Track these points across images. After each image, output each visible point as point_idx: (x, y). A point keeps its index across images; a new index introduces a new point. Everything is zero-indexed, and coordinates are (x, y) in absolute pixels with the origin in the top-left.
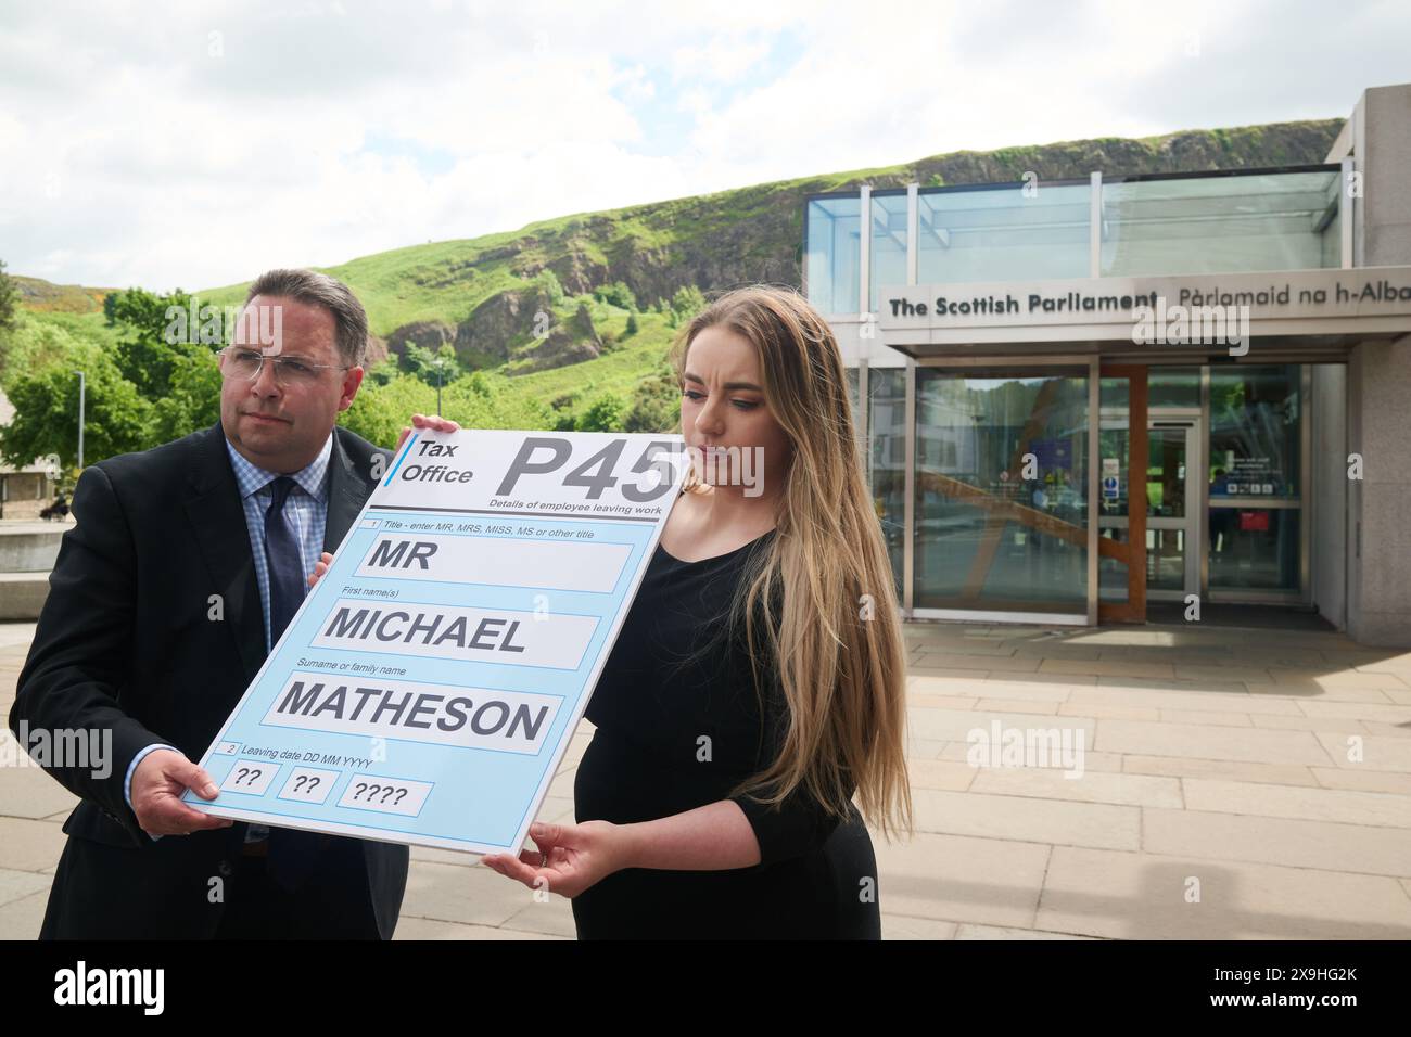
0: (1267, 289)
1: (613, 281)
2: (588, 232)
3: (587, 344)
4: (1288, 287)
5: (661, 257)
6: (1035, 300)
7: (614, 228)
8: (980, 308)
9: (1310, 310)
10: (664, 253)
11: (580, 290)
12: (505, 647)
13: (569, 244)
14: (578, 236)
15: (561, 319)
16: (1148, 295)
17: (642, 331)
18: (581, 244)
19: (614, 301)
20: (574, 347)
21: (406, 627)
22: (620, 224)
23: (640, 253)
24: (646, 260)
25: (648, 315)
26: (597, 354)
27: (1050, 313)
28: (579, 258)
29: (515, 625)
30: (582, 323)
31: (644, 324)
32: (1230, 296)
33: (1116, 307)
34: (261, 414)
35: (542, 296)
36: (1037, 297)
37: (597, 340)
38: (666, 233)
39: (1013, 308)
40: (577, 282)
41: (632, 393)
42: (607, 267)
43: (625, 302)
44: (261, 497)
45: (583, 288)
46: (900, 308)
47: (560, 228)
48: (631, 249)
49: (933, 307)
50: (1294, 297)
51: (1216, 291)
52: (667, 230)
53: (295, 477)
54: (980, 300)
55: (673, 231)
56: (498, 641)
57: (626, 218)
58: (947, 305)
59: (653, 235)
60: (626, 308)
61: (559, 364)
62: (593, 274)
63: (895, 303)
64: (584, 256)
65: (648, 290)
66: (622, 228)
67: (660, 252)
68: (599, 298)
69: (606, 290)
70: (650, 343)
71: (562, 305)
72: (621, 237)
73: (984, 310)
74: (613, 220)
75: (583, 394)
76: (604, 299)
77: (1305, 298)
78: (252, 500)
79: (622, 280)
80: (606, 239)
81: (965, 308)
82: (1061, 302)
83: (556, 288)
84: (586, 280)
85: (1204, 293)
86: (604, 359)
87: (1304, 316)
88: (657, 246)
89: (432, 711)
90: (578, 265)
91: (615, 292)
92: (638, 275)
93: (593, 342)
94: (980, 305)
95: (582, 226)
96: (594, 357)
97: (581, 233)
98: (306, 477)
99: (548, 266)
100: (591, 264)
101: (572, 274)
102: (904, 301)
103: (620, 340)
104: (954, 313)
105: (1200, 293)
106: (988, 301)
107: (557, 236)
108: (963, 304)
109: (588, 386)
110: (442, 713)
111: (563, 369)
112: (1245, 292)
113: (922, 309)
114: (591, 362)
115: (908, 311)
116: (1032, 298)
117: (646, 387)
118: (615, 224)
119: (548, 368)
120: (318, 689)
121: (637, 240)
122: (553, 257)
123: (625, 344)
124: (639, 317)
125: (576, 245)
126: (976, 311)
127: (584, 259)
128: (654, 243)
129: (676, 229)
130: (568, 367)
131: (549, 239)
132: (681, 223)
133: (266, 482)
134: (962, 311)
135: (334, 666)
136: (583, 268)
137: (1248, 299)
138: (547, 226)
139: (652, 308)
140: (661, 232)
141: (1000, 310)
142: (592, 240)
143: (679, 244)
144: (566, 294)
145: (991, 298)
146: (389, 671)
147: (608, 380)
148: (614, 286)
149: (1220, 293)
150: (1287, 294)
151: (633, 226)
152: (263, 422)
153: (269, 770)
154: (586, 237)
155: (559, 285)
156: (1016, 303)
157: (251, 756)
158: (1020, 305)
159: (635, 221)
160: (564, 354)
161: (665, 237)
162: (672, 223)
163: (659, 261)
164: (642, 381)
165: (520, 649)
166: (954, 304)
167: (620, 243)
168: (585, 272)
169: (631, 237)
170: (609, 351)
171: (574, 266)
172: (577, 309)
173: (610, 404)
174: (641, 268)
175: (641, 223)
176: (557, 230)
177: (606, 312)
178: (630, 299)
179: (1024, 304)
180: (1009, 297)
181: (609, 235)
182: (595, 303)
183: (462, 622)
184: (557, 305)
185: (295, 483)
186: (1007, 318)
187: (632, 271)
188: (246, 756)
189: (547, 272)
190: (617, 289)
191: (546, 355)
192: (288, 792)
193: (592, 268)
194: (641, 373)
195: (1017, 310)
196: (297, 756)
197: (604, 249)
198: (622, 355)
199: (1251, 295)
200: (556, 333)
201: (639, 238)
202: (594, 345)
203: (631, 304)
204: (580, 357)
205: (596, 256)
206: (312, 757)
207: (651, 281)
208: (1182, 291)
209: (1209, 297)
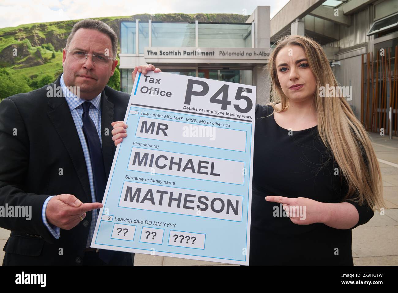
0: (239, 52)
1: (47, 43)
2: (39, 28)
3: (40, 60)
4: (243, 52)
5: (62, 36)
6: (185, 52)
7: (47, 28)
8: (171, 54)
9: (248, 57)
10: (63, 35)
11: (37, 45)
12: (212, 174)
13: (33, 31)
14: (36, 29)
15: (31, 53)
16: (212, 52)
17: (57, 57)
18: (37, 32)
19: (48, 48)
20: (36, 61)
21: (168, 163)
22: (49, 27)
23: (55, 35)
24: (57, 37)
25: (58, 53)
26: (43, 63)
27: (189, 56)
28: (36, 36)
29: (213, 164)
30: (38, 54)
31: (57, 55)
32: (231, 53)
33: (205, 55)
34: (87, 76)
35: (25, 46)
36: (185, 51)
37: (43, 59)
38: (63, 30)
39: (179, 54)
40: (36, 43)
41: (54, 74)
42: (45, 39)
43: (51, 49)
44: (78, 110)
45: (38, 44)
46: (150, 53)
47: (30, 27)
48: (52, 34)
49: (159, 53)
50: (245, 54)
51: (228, 52)
52: (63, 29)
53: (91, 101)
54: (171, 52)
55: (65, 29)
56: (209, 170)
57: (51, 25)
58: (162, 52)
59: (59, 30)
60: (51, 50)
61: (31, 66)
62: (41, 40)
63: (148, 51)
64: (38, 35)
65: (58, 46)
66: (50, 28)
67: (61, 35)
68: (43, 47)
69: (45, 45)
70: (59, 61)
71: (31, 49)
72: (49, 30)
73: (172, 54)
74: (47, 25)
75: (39, 75)
76: (45, 48)
77: (247, 54)
78: (75, 111)
79: (50, 43)
80: (45, 31)
81: (167, 54)
82: (191, 53)
83: (29, 44)
84: (39, 42)
85: (225, 52)
86: (45, 65)
87: (247, 58)
88: (61, 33)
89: (193, 202)
90: (36, 38)
91: (48, 46)
92: (55, 41)
93: (42, 60)
94: (171, 53)
95: (37, 26)
96: (42, 64)
97: (37, 28)
98: (95, 101)
99: (26, 37)
100: (40, 38)
101: (35, 40)
102: (151, 51)
103: (50, 60)
104: (164, 55)
105: (224, 52)
106: (173, 52)
107: (29, 29)
108: (167, 52)
109: (40, 72)
110: (197, 203)
111: (32, 67)
112: (234, 52)
113: (156, 53)
114: (41, 66)
115: (152, 54)
116: (184, 51)
117: (58, 73)
118: (48, 27)
119: (28, 67)
120: (139, 190)
121: (54, 31)
122: (28, 35)
123: (52, 61)
124: (56, 53)
125: (35, 32)
126: (170, 54)
127: (38, 36)
128: (59, 33)
129: (66, 29)
130: (34, 67)
131: (27, 30)
132: (68, 27)
133: (80, 104)
134: (166, 54)
135: (142, 179)
136: (38, 39)
137: (235, 54)
138: (26, 26)
139: (60, 51)
140: (61, 30)
141: (176, 54)
142: (40, 31)
143: (67, 33)
144: (32, 46)
145: (174, 51)
146: (168, 183)
147: (46, 71)
148: (48, 44)
149: (229, 53)
150: (243, 53)
151: (53, 27)
152: (87, 79)
153: (131, 228)
154: (39, 30)
155: (30, 43)
156: (180, 53)
157: (120, 222)
158: (181, 54)
159: (54, 26)
160: (32, 63)
161: (63, 31)
162: (65, 27)
163: (61, 38)
164: (57, 71)
165: (219, 175)
166: (164, 52)
167: (49, 32)
168: (38, 40)
169: (52, 31)
170: (47, 63)
171: (35, 38)
172: (36, 50)
173: (48, 78)
174: (56, 39)
175: (56, 27)
176: (29, 27)
177: (45, 51)
178: (53, 48)
179: (182, 53)
180: (178, 51)
181: (46, 30)
182: (42, 49)
183: (190, 161)
184: (30, 49)
185: (91, 104)
186: (177, 57)
187: (53, 40)
188: (117, 222)
189: (26, 39)
190: (48, 45)
191: (27, 63)
192: (144, 238)
193: (41, 39)
194: (57, 69)
195: (180, 55)
196: (142, 222)
197: (44, 34)
198: (51, 64)
199: (235, 53)
200: (30, 57)
201: (55, 31)
202: (42, 61)
203: (53, 49)
204: (38, 64)
205: (42, 35)
206: (149, 222)
207: (59, 43)
208: (220, 51)
209: (226, 53)
